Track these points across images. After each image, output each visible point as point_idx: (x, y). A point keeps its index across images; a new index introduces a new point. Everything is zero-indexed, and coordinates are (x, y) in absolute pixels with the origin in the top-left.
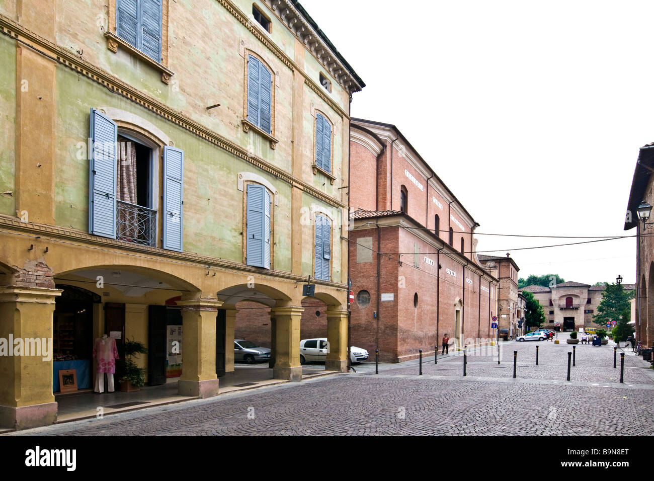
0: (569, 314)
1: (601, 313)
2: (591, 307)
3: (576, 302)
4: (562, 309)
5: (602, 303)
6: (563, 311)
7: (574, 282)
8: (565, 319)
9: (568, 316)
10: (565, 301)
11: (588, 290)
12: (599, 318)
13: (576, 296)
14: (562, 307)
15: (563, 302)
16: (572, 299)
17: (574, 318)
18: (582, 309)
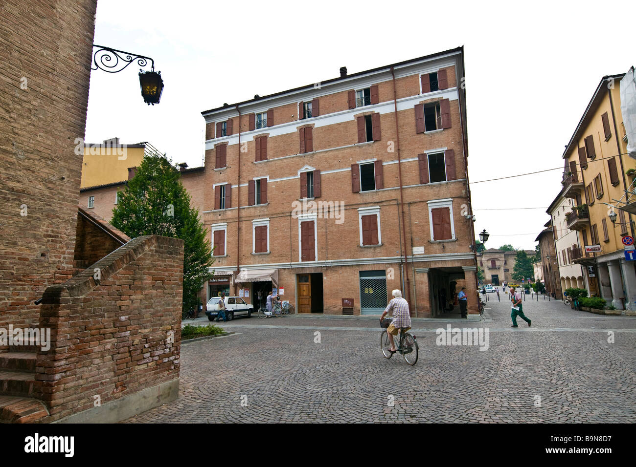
0: (495, 273)
1: (516, 273)
2: (507, 267)
3: (498, 263)
4: (489, 269)
5: (516, 266)
6: (491, 270)
7: (495, 249)
8: (493, 276)
9: (494, 274)
10: (491, 263)
11: (505, 255)
12: (515, 276)
13: (498, 260)
14: (489, 267)
15: (490, 264)
16: (495, 261)
17: (498, 275)
18: (502, 268)
